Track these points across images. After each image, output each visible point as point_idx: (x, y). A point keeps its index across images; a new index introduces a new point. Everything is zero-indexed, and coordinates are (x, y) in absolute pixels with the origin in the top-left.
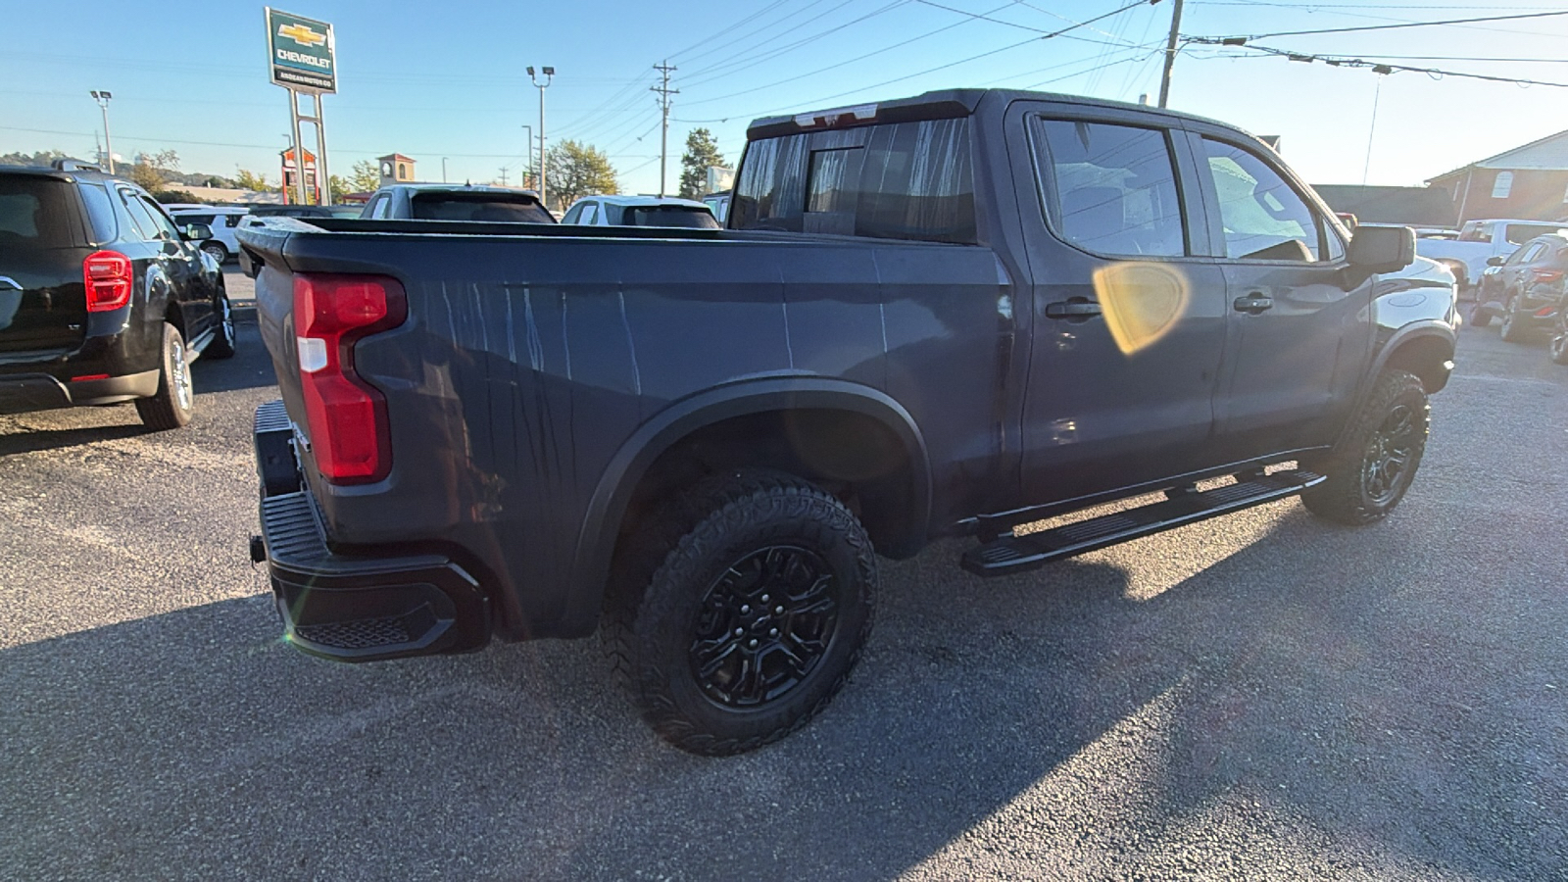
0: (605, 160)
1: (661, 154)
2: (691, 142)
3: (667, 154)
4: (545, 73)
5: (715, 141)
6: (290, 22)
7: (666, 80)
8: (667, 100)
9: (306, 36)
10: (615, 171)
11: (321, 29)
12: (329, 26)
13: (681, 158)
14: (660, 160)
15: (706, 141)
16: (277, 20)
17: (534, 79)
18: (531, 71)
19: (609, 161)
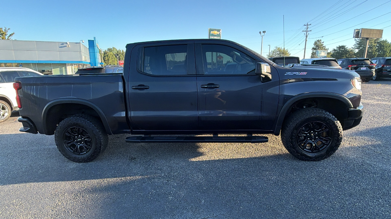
0: (287, 51)
1: (304, 48)
2: (315, 43)
3: (306, 48)
4: (263, 33)
5: (323, 43)
6: (213, 30)
7: (307, 28)
8: (307, 34)
9: (216, 32)
10: (290, 54)
11: (219, 31)
12: (220, 30)
13: (312, 48)
14: (304, 50)
15: (320, 43)
16: (211, 30)
17: (261, 34)
18: (260, 33)
19: (289, 51)
